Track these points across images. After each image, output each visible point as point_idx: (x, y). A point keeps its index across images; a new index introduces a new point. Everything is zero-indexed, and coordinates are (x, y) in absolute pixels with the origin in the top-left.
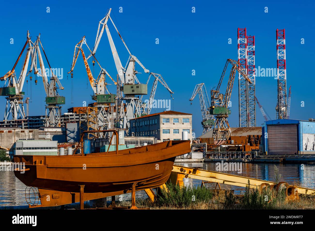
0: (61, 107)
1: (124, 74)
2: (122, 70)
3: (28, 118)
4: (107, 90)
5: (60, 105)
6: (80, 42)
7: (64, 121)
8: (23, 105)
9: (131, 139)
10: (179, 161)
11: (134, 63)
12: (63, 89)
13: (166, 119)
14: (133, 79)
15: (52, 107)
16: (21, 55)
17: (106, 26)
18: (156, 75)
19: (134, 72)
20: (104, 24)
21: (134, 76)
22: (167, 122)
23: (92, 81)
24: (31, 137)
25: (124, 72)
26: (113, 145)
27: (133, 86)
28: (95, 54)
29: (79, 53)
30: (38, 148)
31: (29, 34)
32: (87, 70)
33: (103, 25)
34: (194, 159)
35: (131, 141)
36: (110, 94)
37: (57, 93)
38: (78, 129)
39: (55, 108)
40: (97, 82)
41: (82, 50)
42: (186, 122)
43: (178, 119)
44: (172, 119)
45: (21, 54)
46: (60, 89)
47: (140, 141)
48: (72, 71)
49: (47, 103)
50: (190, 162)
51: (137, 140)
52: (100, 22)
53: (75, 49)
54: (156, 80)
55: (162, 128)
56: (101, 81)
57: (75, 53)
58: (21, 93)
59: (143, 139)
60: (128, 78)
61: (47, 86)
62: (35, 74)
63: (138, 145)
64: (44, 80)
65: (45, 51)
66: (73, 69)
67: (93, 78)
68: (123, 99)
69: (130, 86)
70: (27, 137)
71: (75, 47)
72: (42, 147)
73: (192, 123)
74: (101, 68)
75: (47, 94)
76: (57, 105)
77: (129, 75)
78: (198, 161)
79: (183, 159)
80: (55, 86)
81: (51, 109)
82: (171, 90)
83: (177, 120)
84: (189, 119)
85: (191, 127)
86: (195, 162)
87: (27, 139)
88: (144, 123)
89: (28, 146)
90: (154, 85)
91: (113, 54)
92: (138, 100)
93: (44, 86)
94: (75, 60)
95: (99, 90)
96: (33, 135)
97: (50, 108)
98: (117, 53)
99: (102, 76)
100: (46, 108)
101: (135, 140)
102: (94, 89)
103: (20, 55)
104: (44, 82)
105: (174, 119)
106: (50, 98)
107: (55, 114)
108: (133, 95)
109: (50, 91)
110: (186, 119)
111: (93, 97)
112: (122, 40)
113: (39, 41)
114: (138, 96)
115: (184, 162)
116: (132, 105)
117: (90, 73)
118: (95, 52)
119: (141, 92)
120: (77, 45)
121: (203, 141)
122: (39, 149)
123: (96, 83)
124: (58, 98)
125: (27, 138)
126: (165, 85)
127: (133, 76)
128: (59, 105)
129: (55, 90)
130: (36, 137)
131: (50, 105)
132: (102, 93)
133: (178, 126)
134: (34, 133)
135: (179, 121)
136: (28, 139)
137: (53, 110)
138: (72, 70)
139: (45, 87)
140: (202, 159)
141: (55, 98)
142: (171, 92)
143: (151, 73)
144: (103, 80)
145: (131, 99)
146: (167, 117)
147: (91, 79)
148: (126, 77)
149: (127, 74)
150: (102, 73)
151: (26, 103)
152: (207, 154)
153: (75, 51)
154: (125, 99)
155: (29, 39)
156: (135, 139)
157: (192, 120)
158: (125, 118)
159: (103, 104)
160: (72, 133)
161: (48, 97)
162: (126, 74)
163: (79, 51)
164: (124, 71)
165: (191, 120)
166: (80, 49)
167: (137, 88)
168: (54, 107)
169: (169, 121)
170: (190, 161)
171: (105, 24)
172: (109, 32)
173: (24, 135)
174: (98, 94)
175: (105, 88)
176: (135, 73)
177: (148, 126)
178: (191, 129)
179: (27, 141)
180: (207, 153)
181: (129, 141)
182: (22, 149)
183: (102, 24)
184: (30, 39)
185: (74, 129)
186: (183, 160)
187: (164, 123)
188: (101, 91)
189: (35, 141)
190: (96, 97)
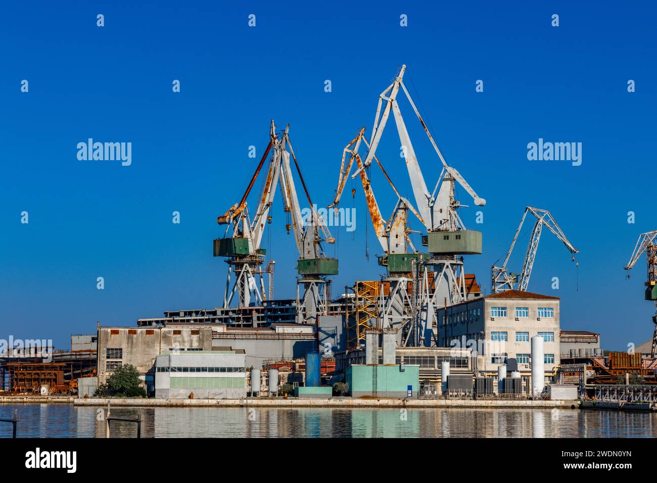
0: (330, 281)
1: (430, 209)
2: (428, 201)
3: (265, 304)
4: (411, 244)
5: (328, 278)
6: (354, 140)
7: (342, 312)
8: (261, 277)
9: (418, 353)
10: (520, 405)
11: (453, 183)
12: (333, 243)
13: (499, 308)
14: (449, 218)
15: (310, 281)
16: (259, 170)
17: (395, 103)
18: (538, 213)
19: (453, 204)
20: (390, 100)
21: (452, 212)
22: (502, 316)
23: (378, 225)
24: (195, 345)
25: (432, 205)
26: (369, 365)
27: (449, 234)
28: (370, 165)
29: (351, 164)
30: (204, 370)
31: (274, 128)
32: (369, 201)
33: (387, 101)
34: (557, 400)
35: (418, 357)
36: (416, 253)
37: (322, 250)
38: (344, 329)
39: (316, 283)
40: (389, 226)
41: (358, 158)
42: (546, 316)
43: (527, 309)
44: (512, 308)
45: (259, 168)
46: (327, 242)
47: (438, 357)
48: (337, 203)
49: (299, 273)
50: (546, 407)
51: (432, 355)
52: (382, 95)
53: (344, 156)
54: (539, 223)
55: (489, 327)
56: (398, 225)
57: (343, 164)
58: (258, 251)
59: (445, 353)
60: (438, 217)
61: (302, 236)
62: (286, 211)
63: (434, 367)
64: (295, 224)
65: (298, 162)
66: (338, 198)
67: (380, 217)
68: (428, 264)
69: (440, 236)
70: (186, 344)
71: (343, 151)
72: (211, 366)
73: (559, 317)
74: (399, 196)
75: (301, 252)
76: (320, 277)
77: (441, 211)
78: (566, 405)
79: (531, 399)
80: (317, 237)
81: (307, 285)
82: (572, 246)
83: (525, 311)
84: (552, 309)
85: (557, 326)
86: (558, 407)
87: (186, 349)
88: (460, 318)
89: (183, 365)
90: (533, 234)
91: (408, 165)
92: (461, 265)
93: (296, 236)
94: (343, 180)
95: (392, 245)
96: (201, 341)
97: (306, 283)
98: (417, 162)
99: (401, 214)
100: (298, 283)
101: (428, 355)
102: (383, 241)
103: (257, 171)
104: (294, 228)
105: (517, 308)
106: (306, 262)
107: (316, 296)
108: (451, 255)
109: (306, 246)
110: (545, 309)
111: (380, 259)
112: (428, 132)
113: (286, 141)
114: (462, 257)
115: (532, 407)
116: (446, 276)
117: (374, 208)
118: (370, 161)
119: (465, 247)
120: (348, 147)
121: (616, 359)
122: (206, 371)
123: (389, 230)
124: (322, 262)
125: (187, 346)
126: (559, 234)
127: (450, 214)
128: (324, 276)
129: (317, 245)
130: (205, 344)
131: (306, 276)
132: (401, 250)
133: (525, 324)
134: (203, 335)
135: (530, 313)
136: (188, 349)
137: (312, 288)
138: (336, 201)
139: (296, 238)
140: (575, 400)
141: (316, 262)
142: (571, 250)
143: (527, 208)
144: (403, 222)
145: (444, 264)
146: (501, 304)
147: (376, 220)
148: (434, 213)
149: (436, 208)
150: (401, 207)
151: (268, 271)
152: (587, 390)
153: (343, 160)
154: (432, 264)
155: (275, 139)
156: (427, 352)
157: (559, 311)
158: (431, 306)
159: (400, 274)
160: (330, 338)
161: (302, 259)
162: (434, 209)
163: (352, 161)
164: (430, 202)
165: (557, 311)
166: (355, 156)
167: (457, 238)
168: (313, 281)
169: (505, 312)
170: (547, 405)
171: (392, 100)
172: (401, 117)
173: (180, 339)
174: (391, 253)
175: (406, 239)
176: (455, 205)
177: (466, 325)
178: (557, 333)
179: (187, 353)
180: (587, 388)
181: (414, 357)
182: (169, 371)
183: (386, 98)
184: (277, 138)
185: (334, 329)
186: (529, 403)
187: (494, 317)
188: (397, 245)
189: (205, 353)
190: (387, 258)
